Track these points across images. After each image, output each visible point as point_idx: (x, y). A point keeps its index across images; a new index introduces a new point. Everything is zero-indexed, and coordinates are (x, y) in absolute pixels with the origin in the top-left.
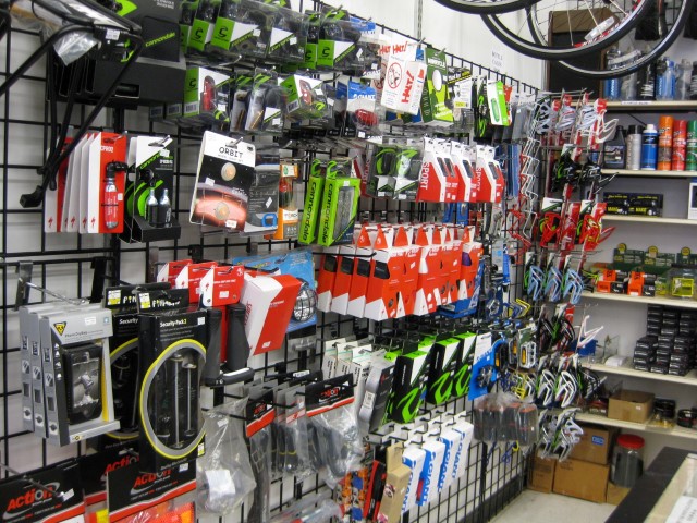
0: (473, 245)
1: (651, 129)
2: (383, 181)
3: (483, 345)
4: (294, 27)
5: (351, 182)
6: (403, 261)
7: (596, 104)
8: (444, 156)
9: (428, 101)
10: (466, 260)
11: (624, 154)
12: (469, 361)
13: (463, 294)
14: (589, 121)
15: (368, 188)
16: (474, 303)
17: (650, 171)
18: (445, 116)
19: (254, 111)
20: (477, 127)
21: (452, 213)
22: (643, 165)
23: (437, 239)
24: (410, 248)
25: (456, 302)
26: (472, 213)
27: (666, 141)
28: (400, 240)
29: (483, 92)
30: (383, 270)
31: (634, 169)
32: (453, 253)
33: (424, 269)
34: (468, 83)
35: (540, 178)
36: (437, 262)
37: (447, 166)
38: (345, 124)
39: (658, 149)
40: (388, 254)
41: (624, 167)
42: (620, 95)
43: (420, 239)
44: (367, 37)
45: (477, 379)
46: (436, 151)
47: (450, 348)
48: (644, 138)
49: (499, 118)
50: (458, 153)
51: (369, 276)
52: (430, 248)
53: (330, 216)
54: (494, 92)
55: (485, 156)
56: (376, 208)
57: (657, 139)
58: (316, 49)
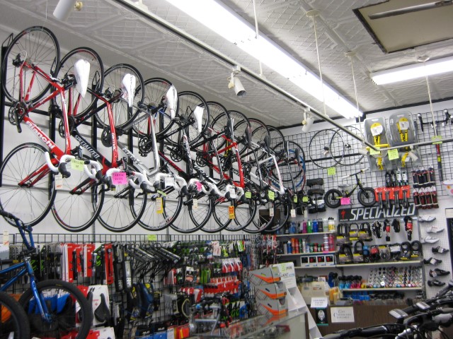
0: (237, 280)
1: (289, 242)
2: (215, 270)
3: (242, 304)
4: (197, 246)
5: (209, 271)
6: (220, 285)
7: (273, 237)
8: (227, 263)
9: (222, 253)
10: (235, 284)
11: (283, 250)
12: (239, 307)
13: (235, 292)
14: (272, 243)
15: (212, 271)
16: (239, 294)
17: (290, 254)
18: (226, 254)
19: (193, 262)
20: (235, 253)
21: (232, 274)
22: (288, 252)
23: (227, 280)
24: (222, 282)
25: (234, 294)
26: (237, 273)
27: (293, 245)
28: (219, 281)
29: (236, 244)
30: (216, 287)
31: (286, 254)
32: (231, 283)
33: (225, 286)
34: (232, 244)
35: (260, 258)
36: (228, 285)
37: (228, 265)
38: (207, 260)
39: (292, 248)
40: (217, 284)
41: (283, 253)
42: (280, 233)
43: (224, 280)
44: (210, 244)
45: (242, 312)
46: (225, 262)
47: (233, 304)
48: (288, 245)
49: (241, 250)
50: (230, 261)
51: (213, 288)
52: (226, 282)
53: (206, 278)
54: (239, 244)
55: (237, 260)
56: (214, 275)
57: (291, 245)
58: (201, 249)
